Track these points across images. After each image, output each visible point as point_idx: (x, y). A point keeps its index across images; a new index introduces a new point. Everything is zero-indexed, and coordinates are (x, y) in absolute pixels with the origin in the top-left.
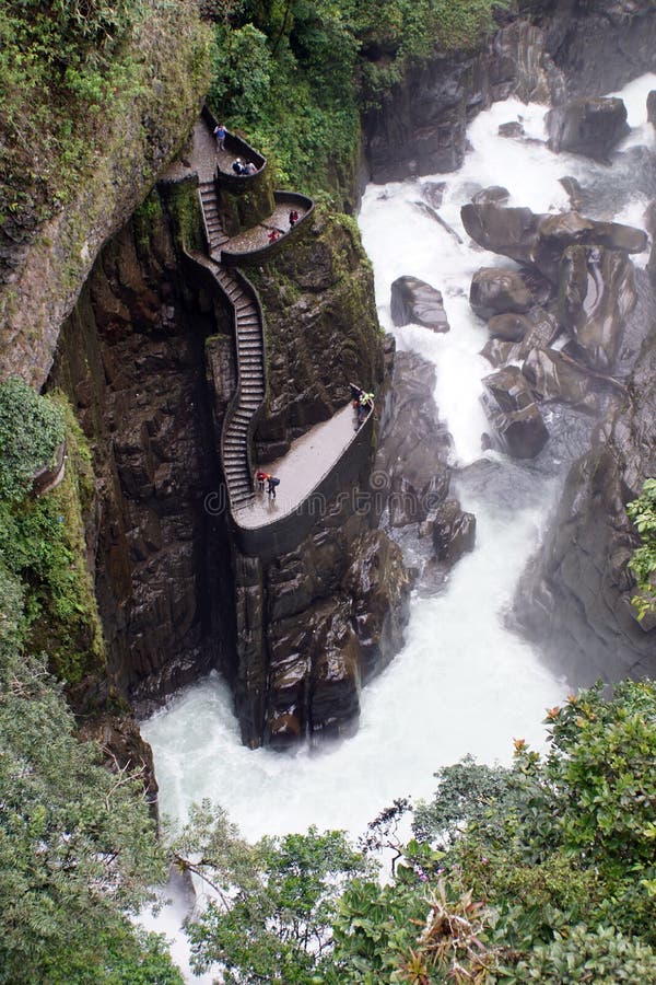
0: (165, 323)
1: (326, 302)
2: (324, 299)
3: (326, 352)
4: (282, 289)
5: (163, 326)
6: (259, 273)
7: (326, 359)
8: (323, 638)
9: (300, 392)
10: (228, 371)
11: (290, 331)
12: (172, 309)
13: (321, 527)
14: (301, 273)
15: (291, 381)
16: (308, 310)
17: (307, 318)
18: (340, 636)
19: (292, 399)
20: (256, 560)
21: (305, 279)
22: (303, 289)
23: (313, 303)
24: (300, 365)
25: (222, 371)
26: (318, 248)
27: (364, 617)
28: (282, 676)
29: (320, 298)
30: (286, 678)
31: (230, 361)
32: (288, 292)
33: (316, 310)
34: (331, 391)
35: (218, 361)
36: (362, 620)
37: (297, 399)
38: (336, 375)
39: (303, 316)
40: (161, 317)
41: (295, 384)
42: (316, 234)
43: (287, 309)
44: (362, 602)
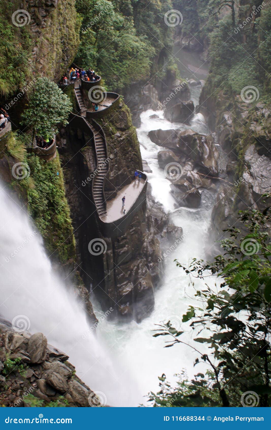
0: (63, 146)
1: (126, 135)
2: (126, 133)
3: (127, 155)
4: (110, 128)
5: (62, 147)
6: (101, 121)
7: (128, 158)
8: (137, 273)
9: (120, 170)
10: (92, 160)
11: (115, 145)
12: (65, 140)
13: (132, 226)
14: (116, 122)
15: (116, 165)
16: (120, 137)
17: (120, 140)
18: (144, 271)
19: (117, 173)
20: (110, 239)
21: (118, 125)
22: (118, 129)
23: (122, 134)
24: (119, 159)
25: (90, 160)
26: (122, 113)
27: (152, 264)
28: (123, 290)
29: (124, 133)
30: (124, 291)
31: (93, 156)
32: (112, 129)
33: (123, 137)
34: (130, 172)
35: (88, 156)
36: (151, 265)
37: (119, 173)
38: (131, 165)
39: (119, 139)
40: (61, 144)
41: (118, 167)
42: (121, 108)
43: (113, 136)
44: (150, 258)
